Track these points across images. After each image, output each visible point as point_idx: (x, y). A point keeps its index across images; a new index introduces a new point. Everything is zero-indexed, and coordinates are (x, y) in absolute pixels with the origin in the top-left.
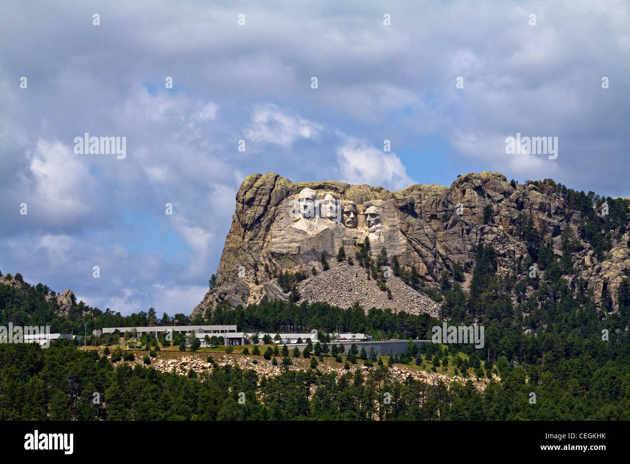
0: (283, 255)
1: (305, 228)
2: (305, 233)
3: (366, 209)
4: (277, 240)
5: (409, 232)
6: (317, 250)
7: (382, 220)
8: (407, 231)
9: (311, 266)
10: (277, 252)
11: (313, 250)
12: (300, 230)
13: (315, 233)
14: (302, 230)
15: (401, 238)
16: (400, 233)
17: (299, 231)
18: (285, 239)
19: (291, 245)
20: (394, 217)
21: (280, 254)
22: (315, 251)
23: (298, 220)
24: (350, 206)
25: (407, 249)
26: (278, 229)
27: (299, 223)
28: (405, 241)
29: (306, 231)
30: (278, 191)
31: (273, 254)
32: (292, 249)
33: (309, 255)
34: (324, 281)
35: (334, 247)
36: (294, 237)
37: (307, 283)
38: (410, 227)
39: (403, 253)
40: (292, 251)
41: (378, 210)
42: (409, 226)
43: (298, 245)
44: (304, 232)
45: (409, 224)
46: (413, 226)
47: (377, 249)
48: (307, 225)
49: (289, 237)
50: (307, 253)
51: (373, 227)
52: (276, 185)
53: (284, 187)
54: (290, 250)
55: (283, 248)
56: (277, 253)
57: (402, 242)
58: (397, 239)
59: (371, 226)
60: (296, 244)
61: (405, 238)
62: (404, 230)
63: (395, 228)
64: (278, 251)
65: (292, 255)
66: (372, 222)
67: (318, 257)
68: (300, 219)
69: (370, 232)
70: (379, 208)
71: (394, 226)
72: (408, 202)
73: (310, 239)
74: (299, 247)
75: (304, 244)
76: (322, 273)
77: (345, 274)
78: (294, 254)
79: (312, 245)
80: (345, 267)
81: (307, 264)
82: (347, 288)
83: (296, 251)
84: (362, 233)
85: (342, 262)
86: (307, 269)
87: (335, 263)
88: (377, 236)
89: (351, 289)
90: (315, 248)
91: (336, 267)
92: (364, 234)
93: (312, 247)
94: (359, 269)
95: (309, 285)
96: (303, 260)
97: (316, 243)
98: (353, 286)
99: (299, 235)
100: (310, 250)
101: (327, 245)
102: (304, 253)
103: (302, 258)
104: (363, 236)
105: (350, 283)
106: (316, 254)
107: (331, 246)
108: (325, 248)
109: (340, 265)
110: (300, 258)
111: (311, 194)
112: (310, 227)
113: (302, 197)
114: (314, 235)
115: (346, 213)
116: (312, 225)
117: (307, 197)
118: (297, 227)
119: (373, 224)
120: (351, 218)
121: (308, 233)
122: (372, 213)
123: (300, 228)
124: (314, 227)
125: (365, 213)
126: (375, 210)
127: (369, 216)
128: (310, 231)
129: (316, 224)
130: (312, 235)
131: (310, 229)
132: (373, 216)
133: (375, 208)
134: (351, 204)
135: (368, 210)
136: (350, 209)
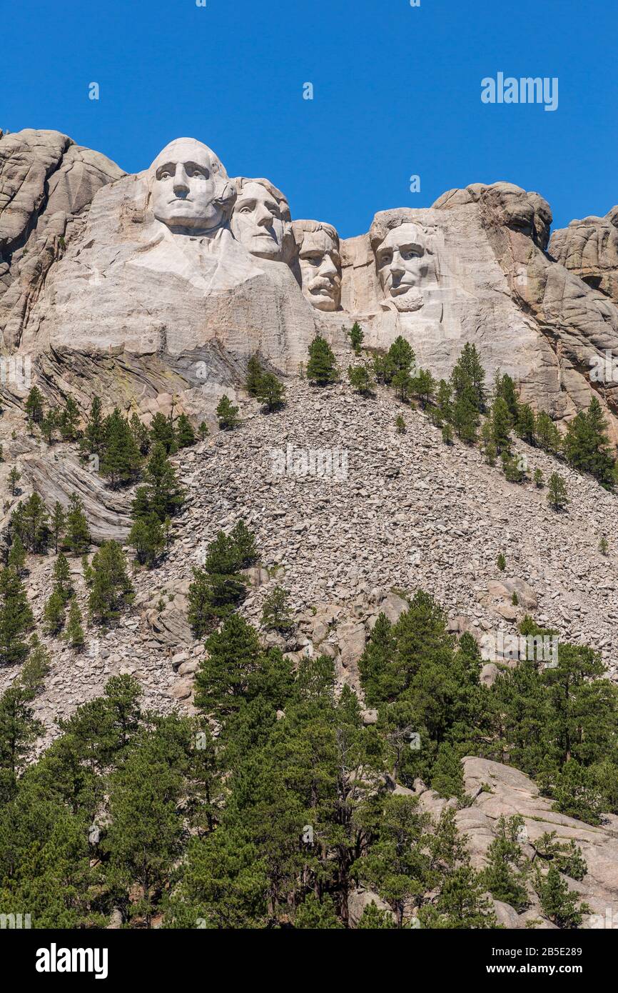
0: (98, 357)
1: (182, 268)
2: (182, 284)
3: (386, 235)
4: (75, 306)
5: (545, 306)
6: (229, 347)
7: (444, 271)
8: (539, 302)
9: (208, 398)
10: (77, 348)
11: (216, 345)
12: (162, 274)
13: (220, 285)
14: (172, 275)
15: (517, 327)
16: (512, 310)
17: (158, 280)
18: (109, 304)
19: (130, 322)
20: (483, 260)
21: (88, 355)
22: (222, 348)
23: (153, 245)
24: (322, 234)
25: (546, 362)
26: (77, 273)
27: (155, 252)
28: (534, 336)
29: (185, 276)
30: (74, 176)
31: (58, 357)
32: (135, 337)
33: (200, 361)
35: (287, 347)
36: (141, 296)
37: (206, 456)
38: (549, 289)
39: (535, 374)
40: (137, 341)
41: (427, 237)
42: (543, 285)
43: (158, 322)
44: (180, 279)
45: (546, 277)
46: (559, 285)
47: (438, 359)
48: (190, 257)
49: (121, 298)
50: (194, 352)
51: (413, 293)
52: (65, 161)
53: (91, 168)
54: (127, 338)
55: (101, 334)
56: (74, 353)
57: (521, 339)
58: (501, 329)
59: (403, 292)
60: (149, 319)
61: (533, 325)
62: (529, 297)
63: (492, 294)
64: (78, 343)
65: (137, 356)
66: (407, 277)
67: (233, 372)
68: (161, 239)
69: (400, 310)
70: (431, 229)
71: (489, 286)
72: (536, 206)
73: (204, 304)
74: (163, 330)
75: (180, 321)
76: (259, 421)
77: (353, 422)
78: (145, 354)
79: (210, 325)
80: (345, 401)
81: (196, 392)
82: (376, 467)
83: (151, 341)
84: (371, 317)
85: (329, 387)
86: (196, 410)
87: (302, 391)
88: (434, 321)
89: (396, 471)
90: (220, 337)
91: (312, 403)
92: (380, 319)
93: (211, 334)
94: (401, 411)
95: (214, 459)
96: (178, 376)
97: (224, 320)
98: (401, 459)
99: (161, 291)
100: (204, 344)
101: (263, 331)
102: (181, 354)
103: (175, 370)
104: (374, 325)
105: (382, 450)
106: (226, 360)
107: (280, 339)
108: (257, 342)
109: (323, 394)
110: (168, 368)
111: (202, 152)
112: (202, 267)
113: (169, 161)
114: (217, 290)
115: (309, 258)
116: (208, 259)
117: (187, 159)
118: (149, 267)
119: (412, 283)
120: (324, 276)
121: (196, 284)
122: (408, 243)
123: (164, 270)
124: (216, 266)
125: (380, 247)
126: (418, 235)
127: (396, 254)
128: (201, 278)
129: (220, 256)
130: (212, 290)
131: (203, 272)
132: (411, 255)
133: (418, 229)
134: (325, 230)
135: (394, 236)
136: (322, 244)
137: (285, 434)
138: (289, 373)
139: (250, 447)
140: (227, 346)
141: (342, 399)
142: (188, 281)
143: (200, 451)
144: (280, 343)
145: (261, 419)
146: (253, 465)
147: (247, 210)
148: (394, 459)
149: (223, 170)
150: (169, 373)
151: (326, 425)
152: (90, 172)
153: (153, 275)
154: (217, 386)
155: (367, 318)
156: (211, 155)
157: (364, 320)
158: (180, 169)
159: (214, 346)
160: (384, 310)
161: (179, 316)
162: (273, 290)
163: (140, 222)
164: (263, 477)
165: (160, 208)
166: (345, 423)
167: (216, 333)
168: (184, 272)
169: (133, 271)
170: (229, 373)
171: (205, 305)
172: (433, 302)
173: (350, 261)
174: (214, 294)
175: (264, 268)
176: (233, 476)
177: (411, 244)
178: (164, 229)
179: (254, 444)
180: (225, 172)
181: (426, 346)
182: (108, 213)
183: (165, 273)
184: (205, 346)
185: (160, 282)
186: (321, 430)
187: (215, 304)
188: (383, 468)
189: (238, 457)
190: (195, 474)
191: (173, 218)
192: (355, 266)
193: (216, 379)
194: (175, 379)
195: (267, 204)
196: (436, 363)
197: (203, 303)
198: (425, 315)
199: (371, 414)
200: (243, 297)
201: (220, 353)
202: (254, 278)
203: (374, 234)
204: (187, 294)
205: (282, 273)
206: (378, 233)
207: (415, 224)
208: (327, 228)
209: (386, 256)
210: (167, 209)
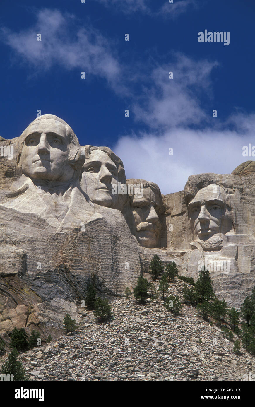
1: (41, 210)
2: (40, 223)
3: (196, 192)
9: (56, 310)
11: (64, 270)
12: (26, 215)
14: (33, 216)
22: (68, 272)
23: (20, 193)
24: (148, 190)
27: (22, 197)
29: (43, 217)
32: (2, 262)
33: (50, 281)
34: (104, 347)
35: (117, 273)
36: (8, 231)
37: (51, 354)
40: (3, 265)
41: (228, 195)
44: (39, 219)
47: (233, 288)
48: (48, 203)
50: (46, 275)
51: (216, 237)
59: (210, 236)
60: (14, 248)
65: (3, 276)
66: (213, 225)
67: (76, 290)
68: (26, 188)
69: (205, 250)
70: (231, 190)
74: (24, 257)
75: (38, 251)
76: (93, 329)
77: (165, 333)
78: (9, 275)
79: (60, 255)
80: (160, 317)
81: (47, 305)
82: (181, 369)
83: (14, 265)
84: (182, 254)
85: (148, 305)
86: (45, 319)
87: (127, 308)
88: (230, 258)
89: (196, 373)
90: (67, 264)
91: (134, 317)
92: (189, 255)
93: (60, 261)
94: (202, 326)
95: (57, 358)
96: (33, 292)
97: (71, 251)
98: (200, 363)
99: (24, 227)
100: (54, 268)
101: (100, 260)
102: (37, 275)
103: (31, 287)
104: (185, 259)
105: (186, 355)
106: (71, 282)
107: (112, 267)
108: (95, 269)
109: (143, 311)
110: (26, 286)
111: (61, 125)
112: (56, 211)
113: (36, 131)
114: (67, 228)
115: (138, 207)
116: (61, 205)
117: (48, 130)
118: (16, 209)
121: (51, 224)
122: (213, 199)
123: (27, 212)
124: (67, 211)
125: (193, 201)
126: (220, 194)
127: (203, 207)
128: (54, 219)
129: (70, 203)
130: (63, 228)
131: (57, 215)
132: (214, 208)
133: (221, 189)
134: (150, 187)
135: (202, 194)
136: (148, 197)
137: (112, 340)
138: (118, 293)
139: (85, 349)
140: (72, 271)
141: (158, 315)
142: (45, 221)
143: (47, 350)
144: (112, 271)
145: (95, 327)
146: (86, 362)
147: (92, 170)
148: (195, 363)
149: (76, 139)
150: (26, 290)
151: (144, 335)
153: (19, 216)
154: (63, 301)
155: (179, 254)
156: (68, 127)
157: (177, 256)
158: (43, 137)
159: (62, 271)
160: (193, 249)
161: (37, 246)
162: (109, 230)
163: (11, 176)
164: (93, 373)
165: (27, 165)
166: (158, 333)
167: (64, 261)
168: (42, 214)
169: (3, 212)
170: (73, 291)
171: (57, 239)
172: (230, 244)
173: (168, 211)
174: (64, 231)
175: (102, 213)
176: (70, 370)
177: (215, 200)
178: (29, 181)
179: (88, 346)
180: (78, 141)
181: (223, 278)
183: (28, 214)
184: (56, 270)
185: (24, 220)
186: (139, 338)
187: (64, 239)
188: (186, 370)
189: (75, 356)
190: (41, 368)
191: (37, 173)
192: (172, 215)
193: (62, 296)
194: (32, 294)
195: (108, 166)
196: (231, 291)
197: (56, 238)
198: (224, 254)
199: (179, 327)
200: (86, 234)
201: (66, 276)
202: (95, 220)
203: (187, 191)
204: (44, 230)
205: (117, 217)
206: (190, 191)
207: (219, 185)
208: (152, 185)
209: (196, 208)
210: (32, 167)
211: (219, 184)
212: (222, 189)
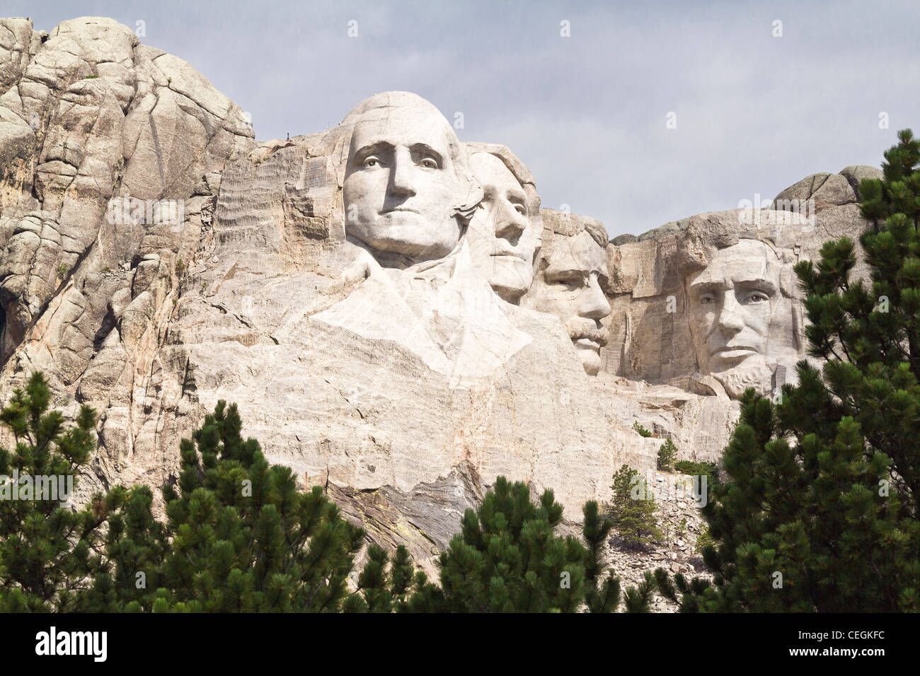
1: (408, 333)
3: (710, 258)
11: (468, 474)
12: (376, 345)
17: (369, 353)
18: (294, 396)
19: (335, 431)
22: (476, 478)
23: (348, 285)
24: (586, 240)
27: (357, 297)
29: (416, 351)
30: (166, 121)
32: (345, 460)
36: (346, 384)
40: (348, 468)
48: (418, 313)
49: (313, 386)
50: (435, 487)
51: (756, 367)
53: (190, 104)
54: (332, 461)
59: (733, 363)
60: (364, 427)
65: (351, 494)
68: (364, 276)
69: (733, 396)
70: (789, 253)
73: (448, 401)
75: (414, 432)
78: (364, 491)
79: (458, 440)
83: (372, 469)
84: (678, 404)
90: (474, 460)
92: (695, 409)
93: (459, 454)
96: (417, 532)
97: (481, 429)
99: (376, 373)
100: (449, 471)
102: (416, 489)
103: (411, 520)
104: (686, 418)
107: (559, 459)
110: (401, 517)
112: (439, 333)
113: (382, 138)
114: (469, 378)
115: (562, 282)
116: (447, 317)
117: (413, 138)
118: (350, 328)
119: (756, 349)
120: (589, 315)
121: (433, 366)
122: (752, 278)
123: (377, 336)
124: (463, 332)
125: (700, 280)
126: (768, 264)
127: (730, 296)
128: (438, 353)
129: (464, 310)
130: (461, 377)
131: (441, 343)
132: (754, 298)
133: (768, 252)
134: (589, 231)
135: (726, 263)
136: (586, 258)
140: (484, 475)
142: (419, 359)
144: (559, 466)
150: (402, 526)
152: (185, 109)
153: (359, 345)
155: (670, 404)
158: (403, 156)
159: (464, 475)
161: (411, 422)
163: (318, 238)
167: (468, 454)
168: (413, 343)
169: (323, 334)
171: (450, 404)
173: (626, 286)
177: (757, 281)
182: (256, 213)
184: (452, 475)
185: (372, 357)
187: (467, 403)
192: (635, 296)
194: (414, 535)
195: (510, 195)
200: (506, 388)
201: (474, 488)
203: (688, 253)
204: (420, 381)
205: (555, 335)
206: (696, 254)
207: (762, 241)
208: (594, 228)
209: (709, 295)
210: (375, 223)
211: (764, 240)
212: (769, 250)
